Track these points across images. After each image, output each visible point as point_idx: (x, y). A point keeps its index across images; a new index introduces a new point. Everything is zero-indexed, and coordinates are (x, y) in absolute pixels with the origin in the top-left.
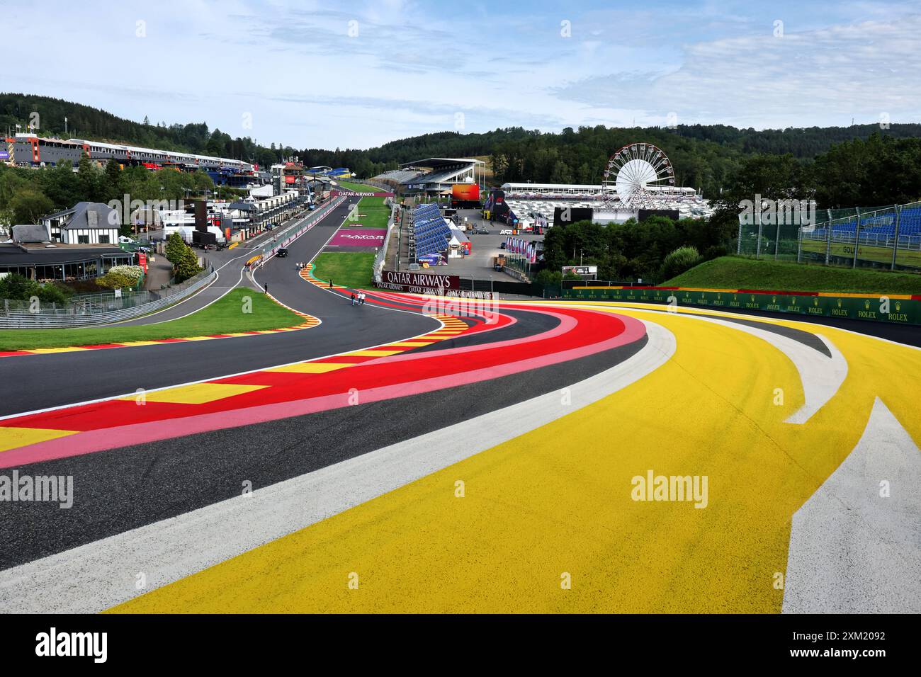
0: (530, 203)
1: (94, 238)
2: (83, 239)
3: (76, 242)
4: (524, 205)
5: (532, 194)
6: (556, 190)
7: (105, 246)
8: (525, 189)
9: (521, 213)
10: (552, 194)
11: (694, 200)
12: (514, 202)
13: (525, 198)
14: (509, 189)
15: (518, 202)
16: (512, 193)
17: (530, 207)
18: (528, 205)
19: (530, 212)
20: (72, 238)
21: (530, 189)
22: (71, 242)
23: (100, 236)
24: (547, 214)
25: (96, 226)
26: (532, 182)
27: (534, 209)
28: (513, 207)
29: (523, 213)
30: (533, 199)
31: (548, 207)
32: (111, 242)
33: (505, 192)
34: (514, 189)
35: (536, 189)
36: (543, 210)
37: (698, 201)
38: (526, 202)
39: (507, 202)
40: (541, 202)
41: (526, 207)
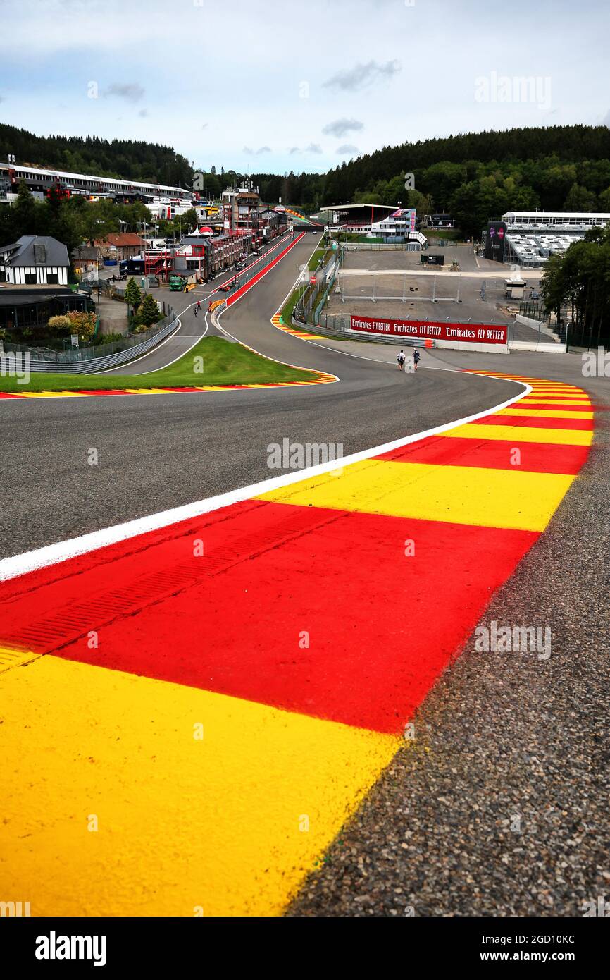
0: (538, 237)
1: (42, 280)
2: (30, 278)
3: (24, 282)
4: (531, 240)
5: (541, 226)
6: (572, 221)
8: (532, 219)
9: (527, 250)
10: (567, 225)
12: (518, 237)
13: (532, 231)
14: (512, 220)
15: (524, 236)
16: (516, 225)
17: (538, 243)
18: (535, 240)
19: (538, 249)
21: (539, 219)
23: (47, 276)
24: (561, 251)
26: (541, 211)
27: (543, 245)
28: (516, 243)
29: (529, 251)
30: (542, 232)
31: (562, 242)
33: (507, 224)
34: (519, 219)
35: (546, 219)
36: (554, 246)
38: (533, 236)
39: (508, 236)
40: (553, 237)
41: (533, 243)
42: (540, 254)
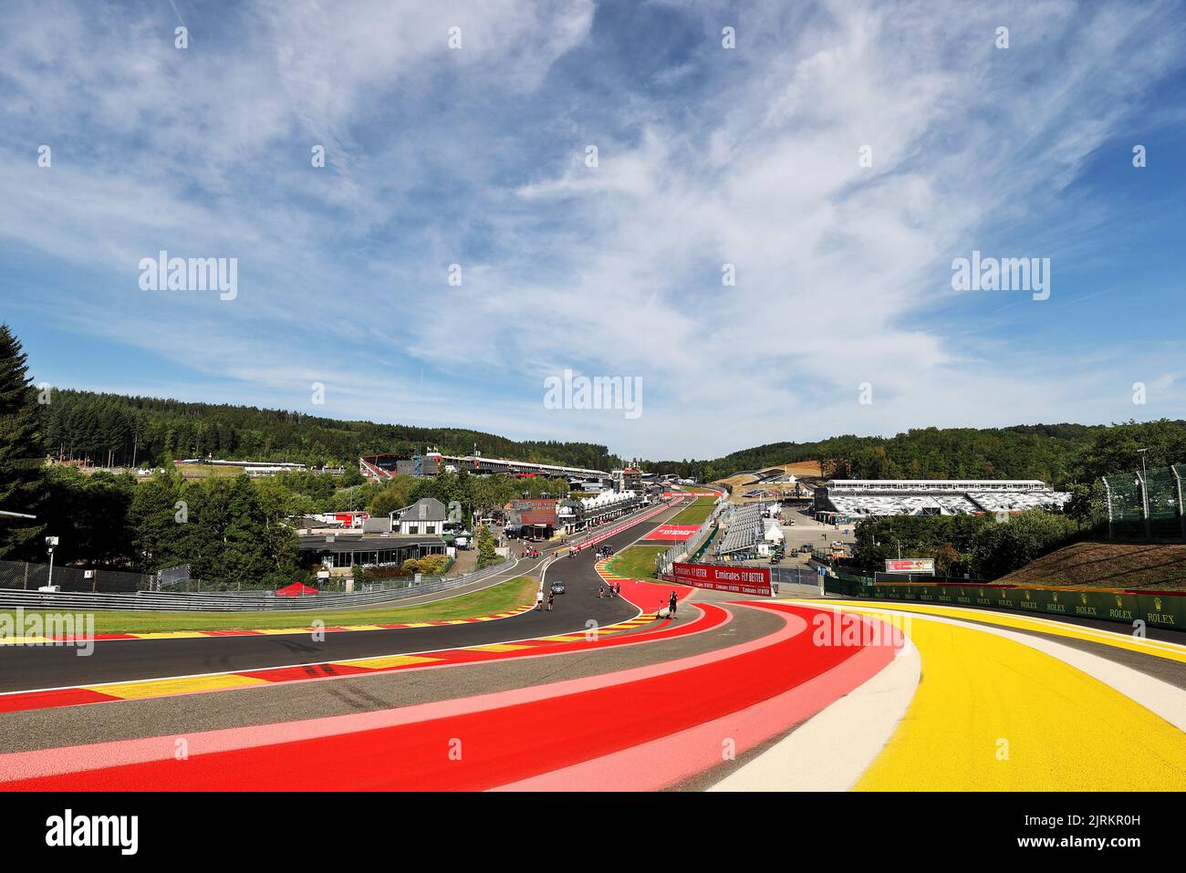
0: (856, 498)
1: (422, 531)
2: (414, 530)
3: (408, 532)
4: (851, 501)
5: (857, 489)
6: (883, 486)
7: (431, 536)
8: (849, 485)
9: (847, 509)
10: (879, 489)
11: (1044, 493)
12: (839, 498)
13: (852, 494)
14: (832, 486)
15: (844, 498)
16: (836, 489)
17: (856, 503)
18: (854, 501)
19: (856, 508)
20: (405, 529)
21: (855, 485)
22: (403, 533)
23: (427, 527)
24: (875, 509)
25: (425, 518)
26: (856, 480)
27: (860, 505)
28: (838, 503)
29: (849, 509)
30: (859, 494)
31: (876, 502)
32: (436, 533)
33: (829, 489)
34: (838, 485)
35: (861, 485)
36: (870, 505)
37: (1049, 494)
38: (851, 498)
39: (830, 498)
40: (868, 498)
41: (852, 503)
42: (858, 511)
